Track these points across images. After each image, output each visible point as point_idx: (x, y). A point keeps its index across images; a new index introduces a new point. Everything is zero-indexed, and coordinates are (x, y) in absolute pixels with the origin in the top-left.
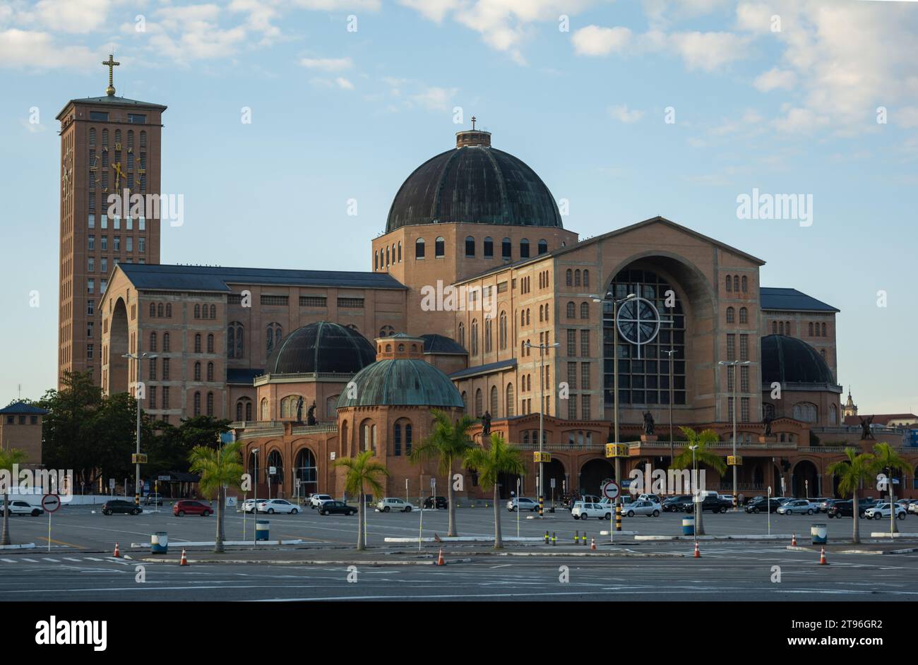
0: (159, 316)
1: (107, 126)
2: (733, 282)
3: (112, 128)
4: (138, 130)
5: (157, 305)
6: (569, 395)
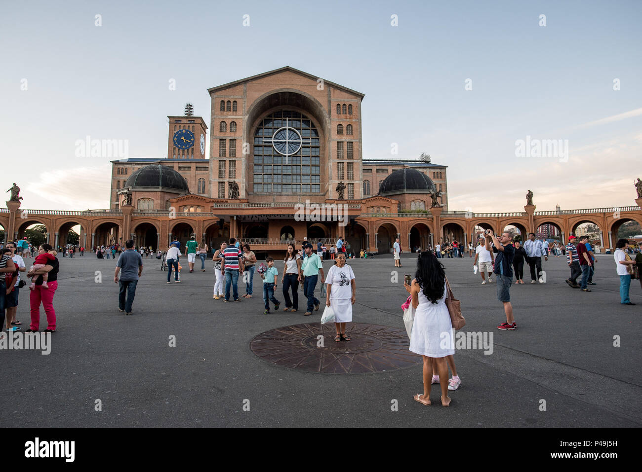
0: (122, 174)
1: (181, 125)
2: (342, 109)
3: (182, 125)
4: (191, 126)
5: (121, 168)
6: (219, 182)
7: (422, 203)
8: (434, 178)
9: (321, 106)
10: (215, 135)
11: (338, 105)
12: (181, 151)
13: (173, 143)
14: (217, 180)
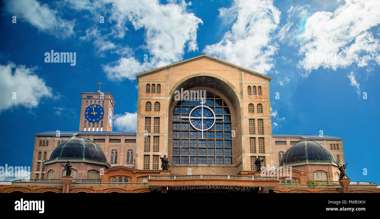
0: (43, 146)
1: (92, 100)
2: (252, 90)
4: (101, 101)
5: (42, 141)
6: (145, 155)
7: (324, 174)
8: (332, 149)
9: (234, 88)
10: (141, 113)
11: (249, 87)
12: (91, 124)
13: (84, 116)
14: (143, 153)
